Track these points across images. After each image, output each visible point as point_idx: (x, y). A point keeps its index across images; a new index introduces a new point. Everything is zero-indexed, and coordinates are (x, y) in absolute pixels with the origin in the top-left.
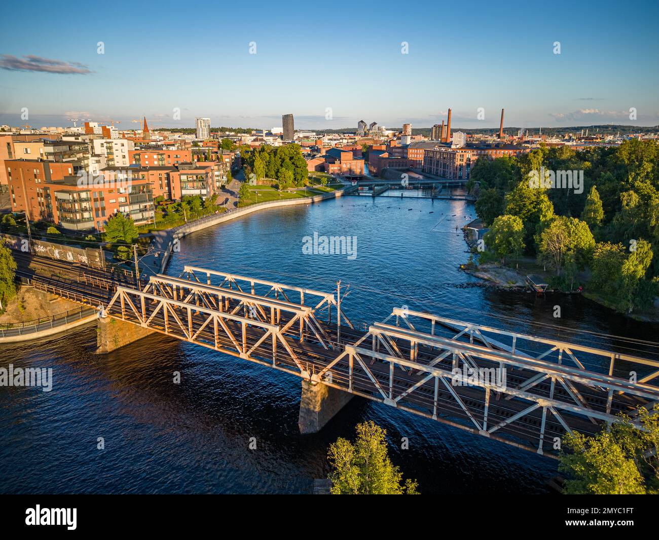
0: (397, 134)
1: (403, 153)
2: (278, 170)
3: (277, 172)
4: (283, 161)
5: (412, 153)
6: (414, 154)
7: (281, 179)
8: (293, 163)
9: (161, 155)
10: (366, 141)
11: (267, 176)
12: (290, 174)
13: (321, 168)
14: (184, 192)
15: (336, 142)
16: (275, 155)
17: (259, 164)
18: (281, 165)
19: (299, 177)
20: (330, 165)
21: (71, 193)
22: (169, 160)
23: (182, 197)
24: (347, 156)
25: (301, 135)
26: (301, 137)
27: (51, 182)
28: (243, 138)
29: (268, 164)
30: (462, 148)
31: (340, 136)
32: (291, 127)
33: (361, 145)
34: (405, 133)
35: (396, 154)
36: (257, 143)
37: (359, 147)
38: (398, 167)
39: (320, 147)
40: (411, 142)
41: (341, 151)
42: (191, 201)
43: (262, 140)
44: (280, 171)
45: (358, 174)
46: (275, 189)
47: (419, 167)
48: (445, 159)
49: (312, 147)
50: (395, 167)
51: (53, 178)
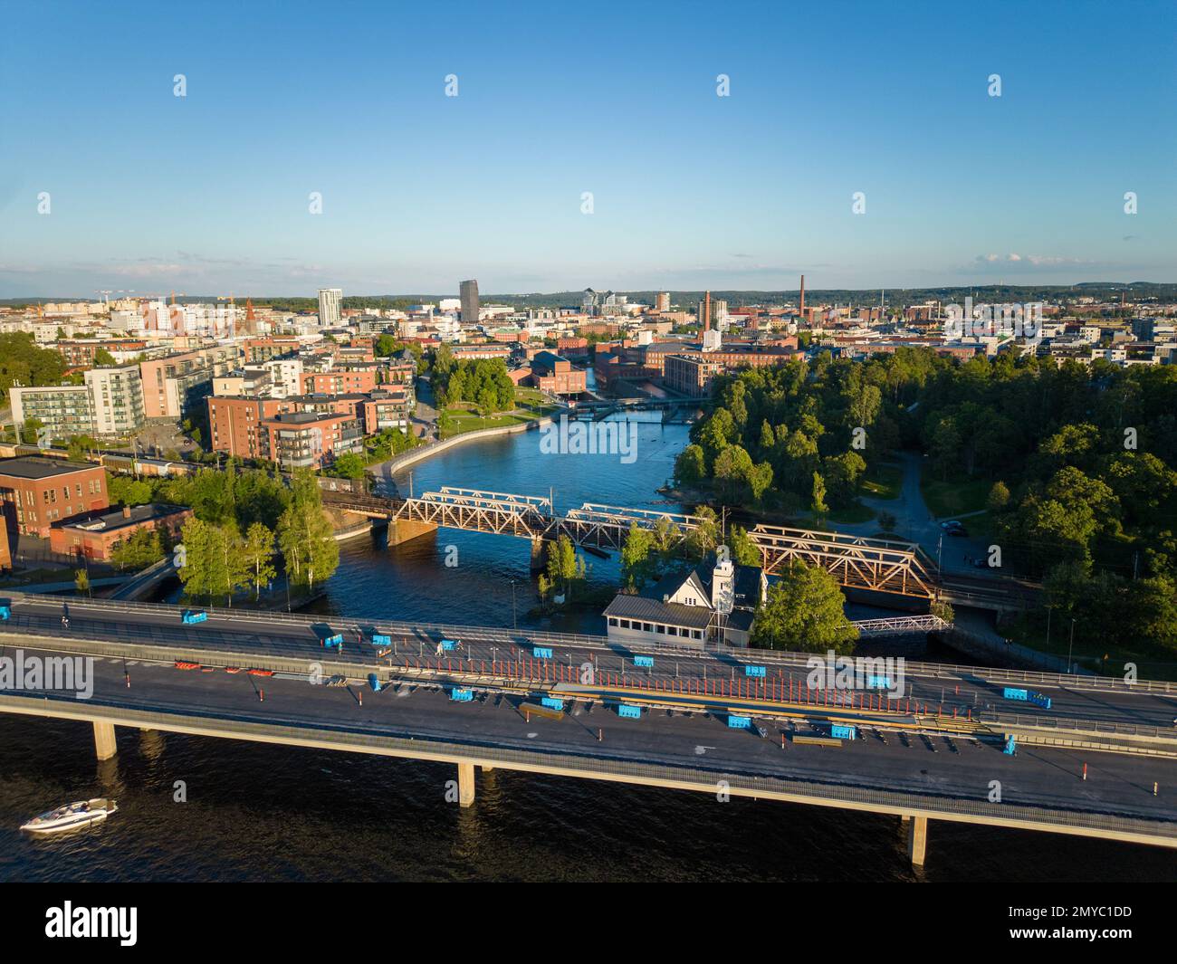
0: (646, 309)
1: (640, 356)
2: (478, 391)
3: (477, 393)
4: (484, 380)
5: (651, 358)
6: (655, 358)
7: (481, 402)
8: (496, 383)
9: (339, 377)
10: (595, 328)
11: (464, 398)
12: (494, 396)
13: (529, 382)
14: (381, 424)
15: (547, 328)
16: (473, 373)
17: (455, 385)
18: (482, 386)
19: (503, 399)
20: (541, 378)
21: (294, 431)
22: (348, 384)
23: (379, 430)
24: (563, 367)
25: (491, 312)
26: (491, 316)
27: (266, 420)
28: (401, 325)
29: (466, 384)
30: (716, 352)
31: (554, 315)
32: (473, 300)
33: (586, 337)
34: (659, 308)
35: (629, 359)
36: (426, 335)
37: (583, 343)
38: (633, 378)
39: (525, 346)
40: (652, 342)
41: (555, 359)
42: (388, 434)
43: (433, 329)
44: (481, 392)
45: (578, 390)
46: (473, 416)
47: (658, 378)
48: (687, 370)
49: (512, 345)
50: (628, 378)
51: (266, 417)
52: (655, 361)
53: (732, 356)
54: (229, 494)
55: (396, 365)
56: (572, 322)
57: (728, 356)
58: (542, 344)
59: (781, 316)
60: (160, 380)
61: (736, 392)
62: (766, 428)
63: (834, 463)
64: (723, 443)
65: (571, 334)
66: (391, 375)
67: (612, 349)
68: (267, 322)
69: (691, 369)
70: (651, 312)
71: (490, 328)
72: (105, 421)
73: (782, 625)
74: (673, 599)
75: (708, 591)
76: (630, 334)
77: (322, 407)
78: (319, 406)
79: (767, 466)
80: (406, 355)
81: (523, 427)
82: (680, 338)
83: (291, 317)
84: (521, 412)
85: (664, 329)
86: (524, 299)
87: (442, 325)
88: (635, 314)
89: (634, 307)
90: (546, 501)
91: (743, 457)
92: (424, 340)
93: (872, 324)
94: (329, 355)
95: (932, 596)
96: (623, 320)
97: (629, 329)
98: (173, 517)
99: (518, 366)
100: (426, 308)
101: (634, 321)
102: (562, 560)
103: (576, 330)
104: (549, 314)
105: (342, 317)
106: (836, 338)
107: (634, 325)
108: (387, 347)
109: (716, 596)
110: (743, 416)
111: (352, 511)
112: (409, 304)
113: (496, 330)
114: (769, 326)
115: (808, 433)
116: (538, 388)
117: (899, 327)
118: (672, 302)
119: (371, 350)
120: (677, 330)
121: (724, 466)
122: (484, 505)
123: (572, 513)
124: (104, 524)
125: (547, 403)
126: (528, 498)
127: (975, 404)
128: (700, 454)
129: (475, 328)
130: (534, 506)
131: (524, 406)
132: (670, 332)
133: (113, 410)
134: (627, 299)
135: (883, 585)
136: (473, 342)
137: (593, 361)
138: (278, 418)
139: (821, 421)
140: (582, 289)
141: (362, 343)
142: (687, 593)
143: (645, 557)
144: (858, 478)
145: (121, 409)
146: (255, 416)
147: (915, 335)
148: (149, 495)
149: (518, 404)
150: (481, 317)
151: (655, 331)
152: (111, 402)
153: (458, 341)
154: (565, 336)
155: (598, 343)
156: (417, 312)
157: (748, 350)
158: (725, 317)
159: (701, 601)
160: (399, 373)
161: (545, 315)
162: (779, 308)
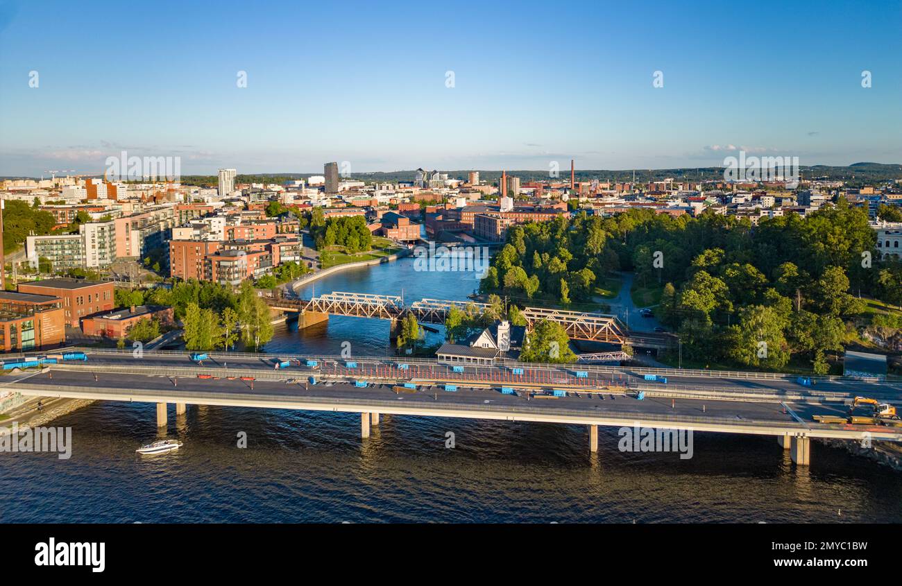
0: (461, 184)
1: (458, 215)
2: (346, 237)
3: (346, 239)
4: (350, 230)
5: (465, 216)
6: (467, 217)
7: (348, 245)
8: (359, 232)
9: (251, 229)
10: (425, 196)
11: (336, 243)
12: (357, 240)
13: (380, 233)
14: (282, 259)
15: (390, 197)
16: (343, 226)
17: (330, 233)
18: (349, 234)
19: (364, 243)
20: (388, 230)
21: (230, 261)
22: (257, 233)
23: (281, 263)
24: (404, 222)
25: (347, 185)
26: (347, 188)
27: (210, 255)
28: (282, 195)
29: (338, 233)
30: (510, 212)
31: (394, 188)
32: (334, 177)
33: (419, 202)
34: (471, 183)
35: (449, 217)
36: (301, 202)
37: (417, 207)
38: (452, 230)
39: (376, 209)
40: (466, 205)
41: (397, 217)
42: (288, 265)
43: (306, 197)
44: (348, 238)
45: (414, 238)
46: (343, 255)
47: (470, 230)
48: (489, 224)
49: (366, 208)
50: (450, 230)
51: (209, 253)
52: (468, 219)
53: (521, 215)
54: (195, 299)
55: (286, 222)
56: (408, 192)
57: (517, 215)
58: (387, 207)
59: (559, 189)
60: (127, 231)
61: (519, 234)
62: (536, 256)
63: (576, 275)
64: (509, 265)
65: (407, 200)
66: (284, 227)
67: (437, 210)
68: (182, 193)
69: (492, 223)
70: (465, 186)
71: (348, 197)
72: (91, 258)
73: (535, 353)
74: (476, 345)
75: (495, 340)
76: (450, 201)
77: (242, 248)
78: (240, 247)
79: (535, 277)
80: (290, 214)
81: (378, 261)
82: (485, 203)
83: (197, 190)
84: (375, 252)
85: (475, 197)
86: (371, 176)
87: (312, 195)
88: (454, 187)
89: (453, 182)
90: (399, 298)
91: (521, 273)
92: (300, 206)
93: (622, 195)
94: (239, 215)
95: (622, 342)
96: (445, 191)
97: (449, 197)
98: (162, 312)
99: (372, 222)
100: (298, 183)
101: (453, 192)
102: (410, 329)
103: (411, 199)
104: (391, 186)
105: (235, 190)
106: (593, 204)
107: (453, 195)
108: (274, 210)
109: (499, 342)
110: (523, 250)
111: (275, 308)
112: (286, 180)
113: (352, 198)
114: (549, 196)
115: (562, 259)
116: (386, 237)
117: (640, 196)
118: (481, 178)
119: (264, 213)
120: (484, 197)
121: (510, 280)
122: (360, 300)
123: (415, 303)
124: (120, 316)
125: (393, 246)
126: (388, 297)
127: (663, 240)
128: (495, 273)
129: (336, 197)
130: (392, 301)
131: (378, 248)
132: (479, 199)
133: (98, 251)
134: (448, 176)
135: (595, 338)
136: (336, 207)
137: (424, 219)
138: (217, 254)
139: (570, 251)
140: (415, 169)
141: (257, 207)
142: (484, 340)
143: (460, 324)
144: (591, 285)
145: (103, 251)
146: (202, 253)
147: (650, 202)
148: (142, 300)
149: (374, 247)
150: (340, 189)
151: (468, 199)
152: (97, 246)
153: (325, 206)
154: (403, 202)
155: (428, 206)
156: (291, 186)
157: (532, 210)
158: (518, 189)
159: (492, 345)
160: (290, 227)
161: (388, 187)
162: (559, 183)
